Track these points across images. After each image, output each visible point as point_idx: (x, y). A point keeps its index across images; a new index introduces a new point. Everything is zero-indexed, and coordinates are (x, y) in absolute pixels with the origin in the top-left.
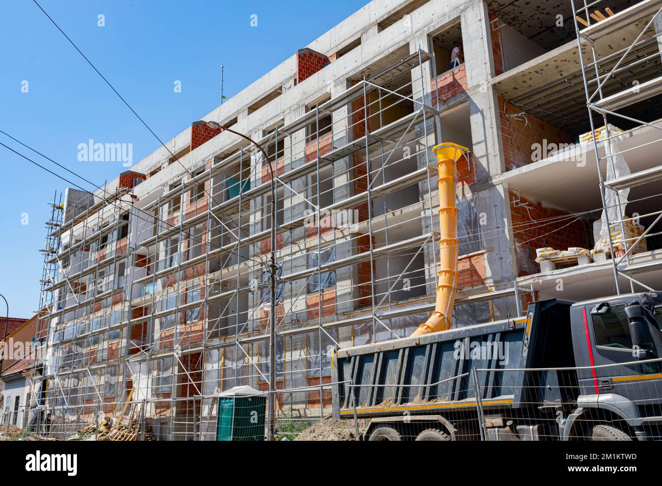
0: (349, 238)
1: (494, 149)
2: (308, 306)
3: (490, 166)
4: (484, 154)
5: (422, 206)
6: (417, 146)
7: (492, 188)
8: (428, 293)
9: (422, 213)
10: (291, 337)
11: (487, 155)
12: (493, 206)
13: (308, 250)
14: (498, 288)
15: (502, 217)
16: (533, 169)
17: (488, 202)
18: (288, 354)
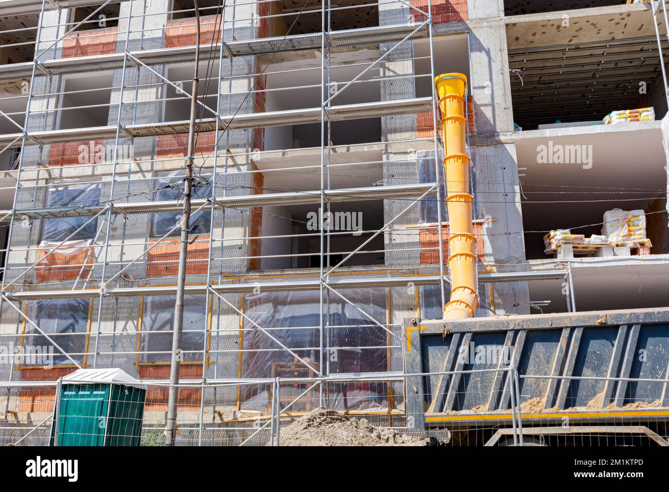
0: (244, 169)
1: (505, 100)
2: (150, 257)
3: (497, 118)
4: (488, 103)
5: (384, 147)
6: (381, 70)
7: (499, 145)
8: (386, 263)
9: (384, 157)
10: (117, 300)
11: (493, 105)
12: (499, 168)
13: (156, 173)
14: (500, 269)
15: (513, 184)
16: (560, 135)
17: (492, 161)
18: (95, 325)
